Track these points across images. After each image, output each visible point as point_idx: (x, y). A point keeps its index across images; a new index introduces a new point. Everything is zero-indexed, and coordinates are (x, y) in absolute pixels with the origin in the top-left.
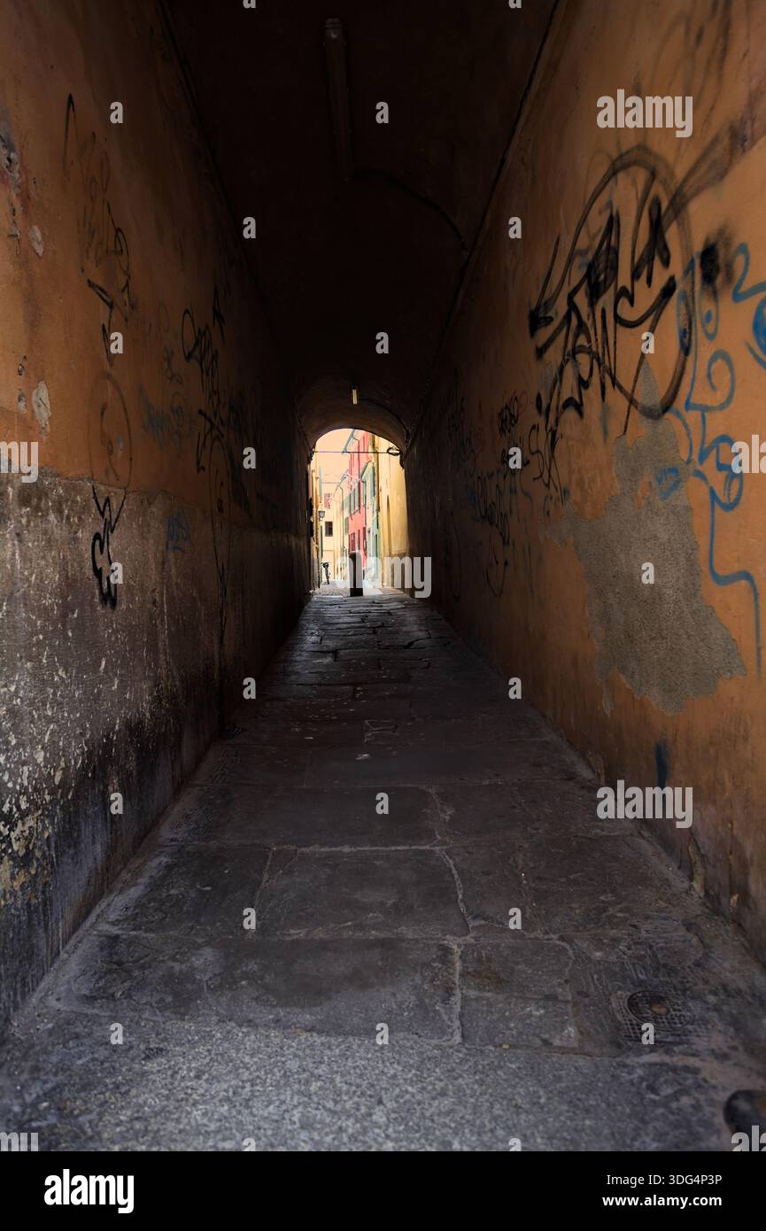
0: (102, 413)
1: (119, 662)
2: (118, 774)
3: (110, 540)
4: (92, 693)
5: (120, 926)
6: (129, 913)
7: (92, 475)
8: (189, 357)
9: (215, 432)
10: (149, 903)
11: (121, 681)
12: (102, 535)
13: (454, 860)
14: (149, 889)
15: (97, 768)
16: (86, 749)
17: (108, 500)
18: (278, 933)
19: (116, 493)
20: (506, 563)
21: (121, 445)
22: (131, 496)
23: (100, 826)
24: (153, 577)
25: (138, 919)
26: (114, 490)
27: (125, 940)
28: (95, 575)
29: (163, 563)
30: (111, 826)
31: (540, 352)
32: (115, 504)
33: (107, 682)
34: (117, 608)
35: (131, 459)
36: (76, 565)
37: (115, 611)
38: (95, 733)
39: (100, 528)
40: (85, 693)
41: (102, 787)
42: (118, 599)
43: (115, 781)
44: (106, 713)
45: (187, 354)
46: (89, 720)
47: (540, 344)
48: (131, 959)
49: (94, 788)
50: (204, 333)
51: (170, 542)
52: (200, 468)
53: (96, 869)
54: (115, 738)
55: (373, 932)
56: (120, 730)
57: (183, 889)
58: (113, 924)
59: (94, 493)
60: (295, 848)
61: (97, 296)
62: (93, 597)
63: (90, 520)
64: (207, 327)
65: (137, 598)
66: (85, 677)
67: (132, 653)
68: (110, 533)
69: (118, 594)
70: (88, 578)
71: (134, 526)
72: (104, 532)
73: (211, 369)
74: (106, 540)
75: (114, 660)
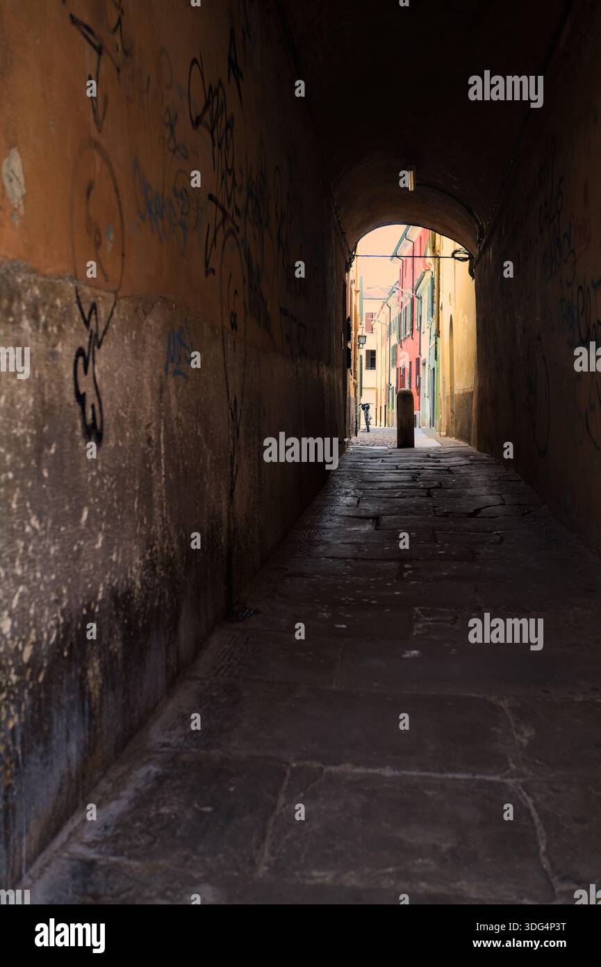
0: (89, 193)
1: (104, 513)
2: (100, 657)
3: (97, 357)
4: (71, 550)
5: (97, 849)
6: (109, 833)
7: (76, 273)
8: (196, 123)
9: (229, 224)
10: (134, 822)
11: (106, 539)
12: (86, 351)
13: (534, 798)
14: (133, 804)
15: (75, 646)
16: (62, 620)
17: (94, 307)
18: (297, 874)
19: (104, 298)
21: (112, 236)
22: (123, 302)
23: (75, 719)
24: (148, 408)
25: (121, 842)
26: (103, 293)
27: (103, 867)
28: (78, 401)
29: (161, 391)
30: (90, 721)
32: (103, 312)
33: (89, 538)
34: (104, 445)
35: (123, 255)
36: (54, 387)
37: (101, 449)
38: (73, 601)
39: (84, 342)
40: (62, 550)
41: (79, 670)
42: (105, 433)
43: (96, 664)
44: (86, 576)
45: (194, 119)
46: (66, 584)
48: (109, 892)
49: (70, 671)
50: (217, 93)
51: (170, 364)
52: (209, 271)
53: (70, 774)
54: (97, 610)
55: (423, 884)
56: (103, 600)
57: (176, 808)
58: (89, 845)
59: (78, 297)
60: (320, 765)
61: (82, 38)
62: (75, 428)
63: (73, 331)
64: (220, 82)
65: (128, 434)
66: (63, 529)
67: (121, 503)
68: (96, 348)
69: (105, 427)
70: (69, 405)
71: (126, 341)
72: (89, 347)
73: (224, 141)
74: (91, 357)
75: (98, 510)
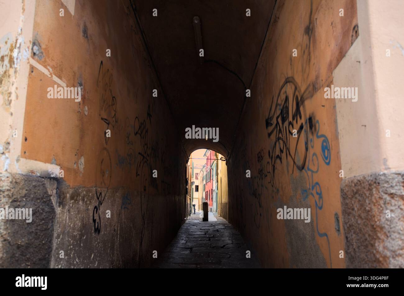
0: (102, 162)
1: (99, 255)
3: (100, 208)
7: (96, 185)
8: (136, 134)
9: (145, 160)
11: (99, 263)
12: (97, 207)
17: (101, 194)
19: (104, 190)
20: (261, 215)
21: (108, 172)
22: (109, 190)
24: (115, 220)
26: (104, 189)
28: (93, 222)
29: (119, 214)
31: (269, 135)
32: (103, 195)
33: (93, 263)
34: (100, 234)
35: (111, 177)
36: (87, 219)
37: (99, 235)
39: (97, 204)
42: (101, 230)
45: (135, 133)
47: (270, 132)
50: (143, 124)
51: (123, 206)
52: (137, 175)
59: (96, 192)
61: (104, 122)
62: (92, 230)
63: (94, 202)
64: (144, 121)
65: (108, 229)
66: (85, 261)
67: (104, 251)
68: (100, 205)
69: (101, 228)
70: (91, 223)
71: (110, 201)
72: (98, 205)
73: (145, 137)
74: (99, 208)
75: (97, 254)
